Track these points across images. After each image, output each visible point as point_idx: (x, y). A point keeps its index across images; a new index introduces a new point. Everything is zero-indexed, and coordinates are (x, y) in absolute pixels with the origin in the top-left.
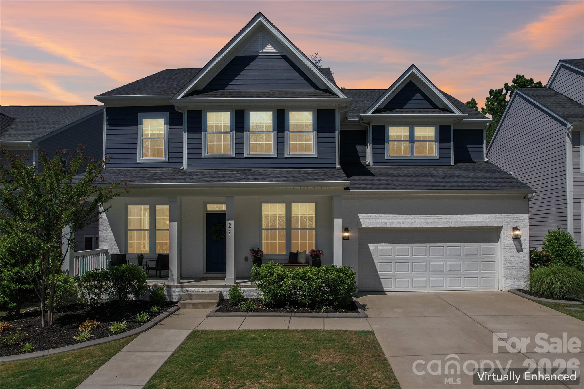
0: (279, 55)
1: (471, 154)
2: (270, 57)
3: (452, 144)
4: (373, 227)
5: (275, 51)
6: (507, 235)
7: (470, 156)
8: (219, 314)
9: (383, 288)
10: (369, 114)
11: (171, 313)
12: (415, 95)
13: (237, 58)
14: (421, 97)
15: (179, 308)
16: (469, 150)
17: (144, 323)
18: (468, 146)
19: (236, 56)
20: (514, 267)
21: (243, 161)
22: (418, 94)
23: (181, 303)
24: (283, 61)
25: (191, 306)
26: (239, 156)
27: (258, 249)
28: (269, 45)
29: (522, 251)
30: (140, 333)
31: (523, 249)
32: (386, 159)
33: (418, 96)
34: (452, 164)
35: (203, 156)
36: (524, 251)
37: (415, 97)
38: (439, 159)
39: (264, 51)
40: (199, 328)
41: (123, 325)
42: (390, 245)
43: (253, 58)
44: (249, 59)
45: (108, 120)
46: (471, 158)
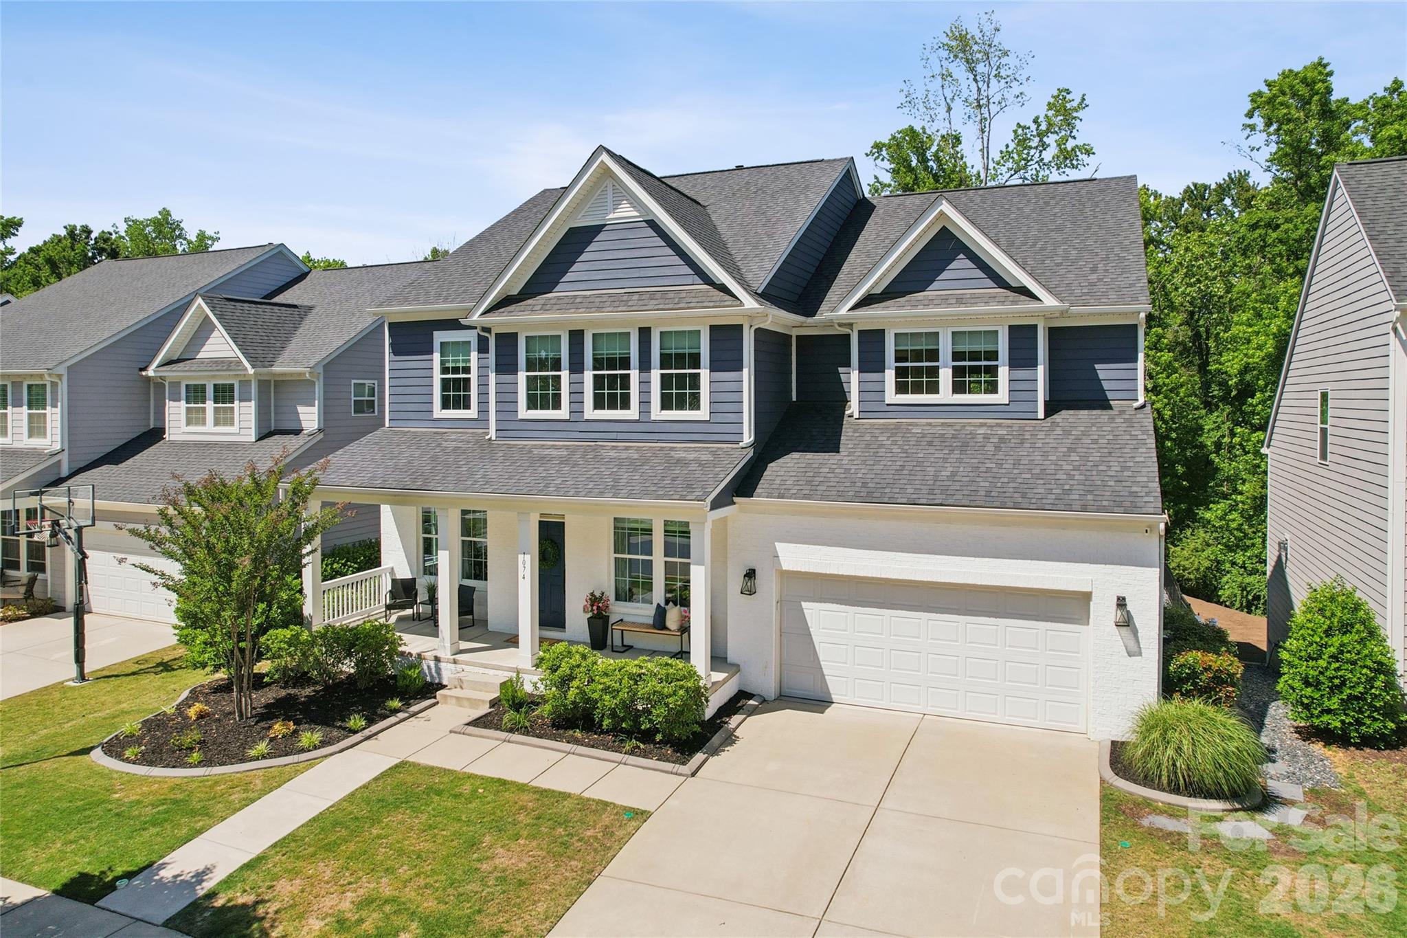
0: (641, 219)
1: (1106, 385)
2: (628, 226)
3: (1041, 369)
4: (803, 570)
5: (635, 214)
6: (1103, 611)
7: (1104, 391)
8: (471, 729)
9: (830, 694)
10: (844, 311)
11: (414, 714)
12: (954, 260)
13: (572, 232)
14: (969, 264)
15: (438, 703)
16: (1101, 375)
17: (355, 732)
18: (1097, 366)
19: (570, 228)
20: (1118, 688)
21: (583, 427)
22: (961, 256)
23: (441, 695)
24: (651, 232)
25: (454, 701)
26: (576, 417)
27: (603, 594)
28: (625, 202)
29: (1140, 654)
30: (332, 754)
31: (1143, 651)
32: (888, 405)
33: (961, 262)
34: (1041, 415)
35: (520, 417)
36: (1143, 655)
37: (954, 265)
38: (1008, 405)
39: (616, 215)
40: (411, 759)
41: (317, 737)
42: (843, 607)
43: (598, 229)
44: (593, 232)
45: (391, 345)
46: (1106, 396)
